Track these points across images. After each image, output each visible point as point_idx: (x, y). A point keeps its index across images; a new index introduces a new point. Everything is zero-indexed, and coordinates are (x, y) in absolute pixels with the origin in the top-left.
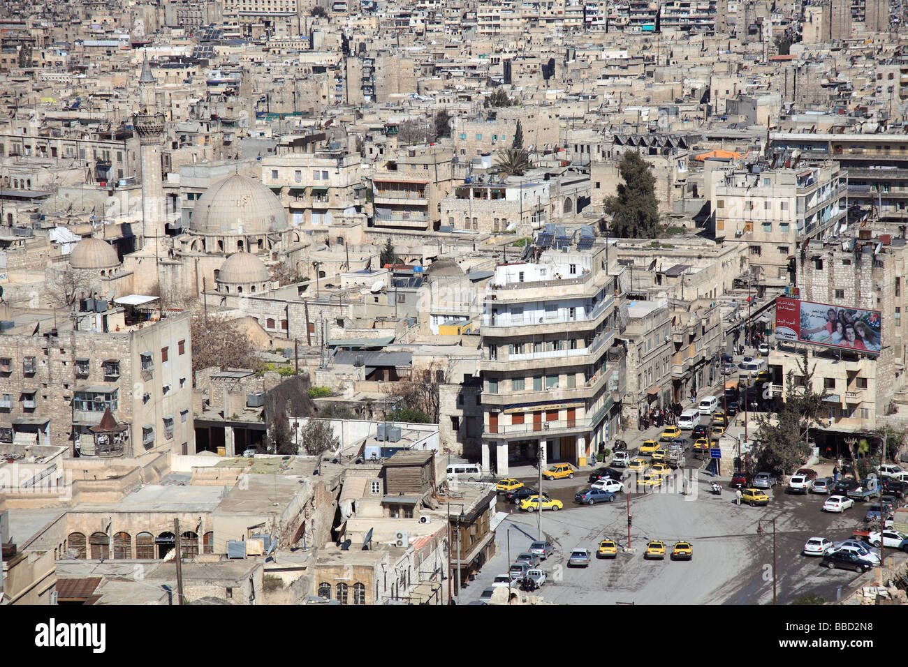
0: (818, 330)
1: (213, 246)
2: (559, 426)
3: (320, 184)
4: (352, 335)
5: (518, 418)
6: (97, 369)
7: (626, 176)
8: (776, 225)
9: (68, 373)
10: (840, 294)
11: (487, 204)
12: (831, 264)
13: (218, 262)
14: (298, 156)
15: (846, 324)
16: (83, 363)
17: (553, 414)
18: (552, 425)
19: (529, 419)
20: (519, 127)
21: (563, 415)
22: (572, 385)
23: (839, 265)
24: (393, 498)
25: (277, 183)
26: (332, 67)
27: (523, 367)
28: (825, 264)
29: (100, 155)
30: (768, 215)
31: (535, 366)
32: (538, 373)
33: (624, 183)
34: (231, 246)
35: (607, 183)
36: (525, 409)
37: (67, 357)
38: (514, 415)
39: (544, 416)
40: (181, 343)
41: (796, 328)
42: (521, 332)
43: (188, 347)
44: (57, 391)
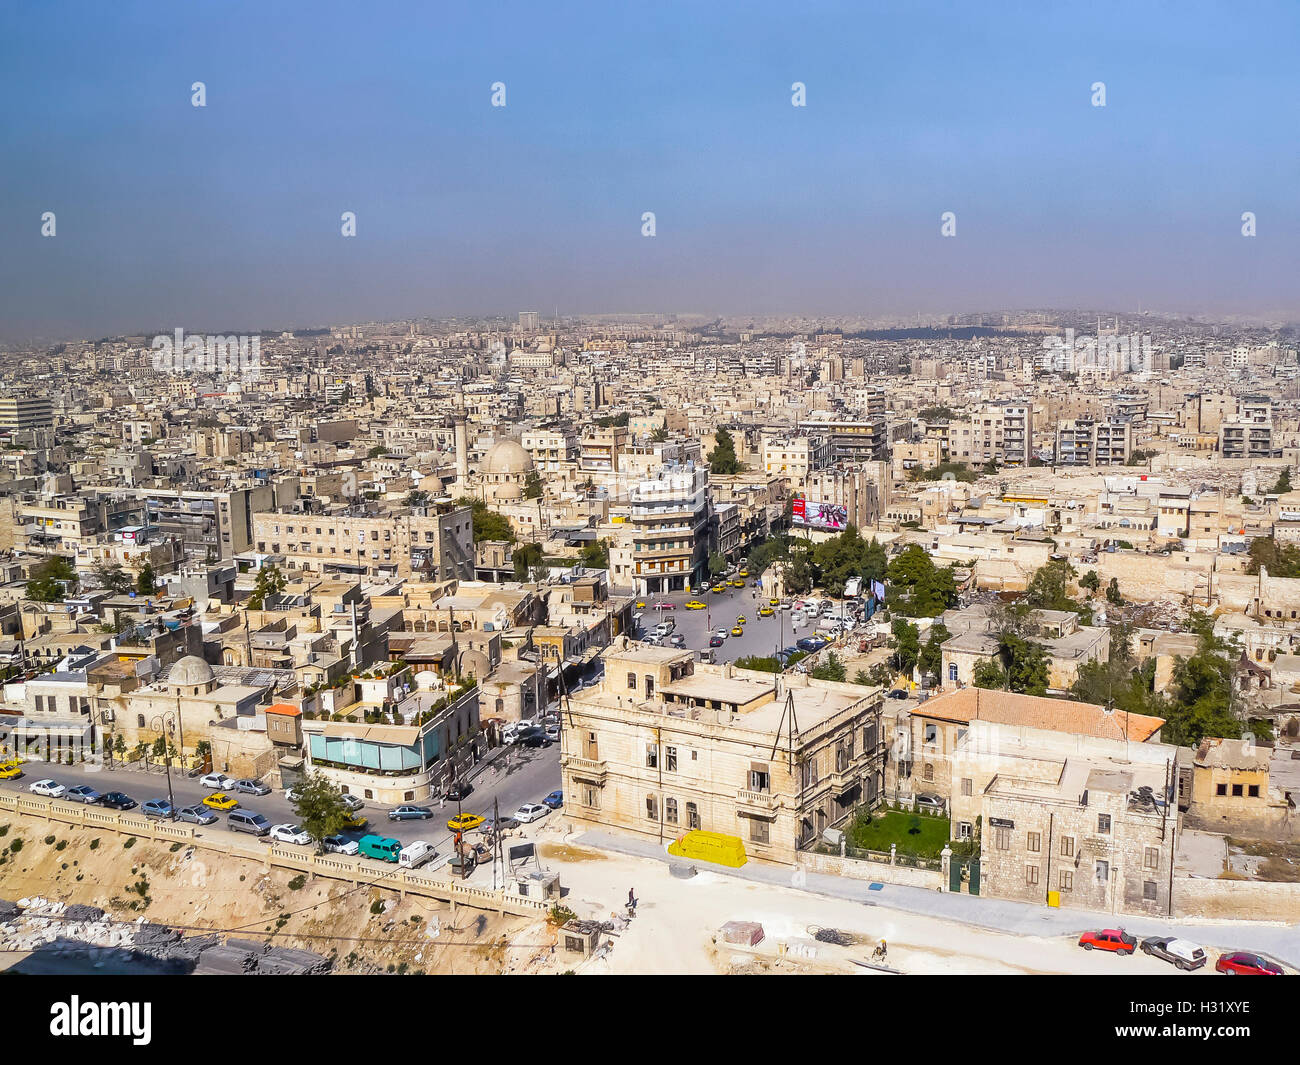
0: (814, 517)
1: (492, 479)
2: (675, 569)
3: (553, 447)
4: (565, 524)
5: (652, 565)
6: (422, 535)
7: (720, 442)
8: (798, 467)
9: (406, 539)
10: (826, 498)
11: (644, 457)
12: (822, 481)
13: (494, 488)
14: (544, 433)
15: (828, 512)
16: (415, 533)
17: (671, 563)
18: (671, 569)
19: (658, 566)
20: (665, 421)
21: (677, 564)
22: (681, 547)
23: (826, 482)
24: (579, 603)
25: (530, 447)
26: (567, 392)
27: (654, 537)
28: (819, 481)
29: (440, 436)
30: (793, 461)
31: (661, 536)
32: (663, 541)
33: (718, 444)
34: (502, 479)
35: (709, 445)
36: (656, 561)
37: (406, 530)
38: (650, 564)
39: (666, 564)
40: (467, 524)
41: (803, 516)
42: (653, 518)
43: (470, 526)
44: (400, 548)
